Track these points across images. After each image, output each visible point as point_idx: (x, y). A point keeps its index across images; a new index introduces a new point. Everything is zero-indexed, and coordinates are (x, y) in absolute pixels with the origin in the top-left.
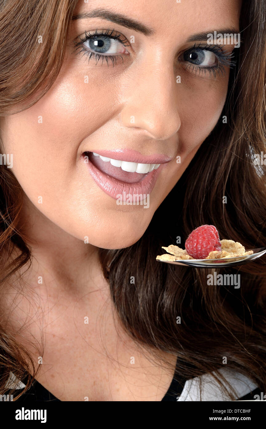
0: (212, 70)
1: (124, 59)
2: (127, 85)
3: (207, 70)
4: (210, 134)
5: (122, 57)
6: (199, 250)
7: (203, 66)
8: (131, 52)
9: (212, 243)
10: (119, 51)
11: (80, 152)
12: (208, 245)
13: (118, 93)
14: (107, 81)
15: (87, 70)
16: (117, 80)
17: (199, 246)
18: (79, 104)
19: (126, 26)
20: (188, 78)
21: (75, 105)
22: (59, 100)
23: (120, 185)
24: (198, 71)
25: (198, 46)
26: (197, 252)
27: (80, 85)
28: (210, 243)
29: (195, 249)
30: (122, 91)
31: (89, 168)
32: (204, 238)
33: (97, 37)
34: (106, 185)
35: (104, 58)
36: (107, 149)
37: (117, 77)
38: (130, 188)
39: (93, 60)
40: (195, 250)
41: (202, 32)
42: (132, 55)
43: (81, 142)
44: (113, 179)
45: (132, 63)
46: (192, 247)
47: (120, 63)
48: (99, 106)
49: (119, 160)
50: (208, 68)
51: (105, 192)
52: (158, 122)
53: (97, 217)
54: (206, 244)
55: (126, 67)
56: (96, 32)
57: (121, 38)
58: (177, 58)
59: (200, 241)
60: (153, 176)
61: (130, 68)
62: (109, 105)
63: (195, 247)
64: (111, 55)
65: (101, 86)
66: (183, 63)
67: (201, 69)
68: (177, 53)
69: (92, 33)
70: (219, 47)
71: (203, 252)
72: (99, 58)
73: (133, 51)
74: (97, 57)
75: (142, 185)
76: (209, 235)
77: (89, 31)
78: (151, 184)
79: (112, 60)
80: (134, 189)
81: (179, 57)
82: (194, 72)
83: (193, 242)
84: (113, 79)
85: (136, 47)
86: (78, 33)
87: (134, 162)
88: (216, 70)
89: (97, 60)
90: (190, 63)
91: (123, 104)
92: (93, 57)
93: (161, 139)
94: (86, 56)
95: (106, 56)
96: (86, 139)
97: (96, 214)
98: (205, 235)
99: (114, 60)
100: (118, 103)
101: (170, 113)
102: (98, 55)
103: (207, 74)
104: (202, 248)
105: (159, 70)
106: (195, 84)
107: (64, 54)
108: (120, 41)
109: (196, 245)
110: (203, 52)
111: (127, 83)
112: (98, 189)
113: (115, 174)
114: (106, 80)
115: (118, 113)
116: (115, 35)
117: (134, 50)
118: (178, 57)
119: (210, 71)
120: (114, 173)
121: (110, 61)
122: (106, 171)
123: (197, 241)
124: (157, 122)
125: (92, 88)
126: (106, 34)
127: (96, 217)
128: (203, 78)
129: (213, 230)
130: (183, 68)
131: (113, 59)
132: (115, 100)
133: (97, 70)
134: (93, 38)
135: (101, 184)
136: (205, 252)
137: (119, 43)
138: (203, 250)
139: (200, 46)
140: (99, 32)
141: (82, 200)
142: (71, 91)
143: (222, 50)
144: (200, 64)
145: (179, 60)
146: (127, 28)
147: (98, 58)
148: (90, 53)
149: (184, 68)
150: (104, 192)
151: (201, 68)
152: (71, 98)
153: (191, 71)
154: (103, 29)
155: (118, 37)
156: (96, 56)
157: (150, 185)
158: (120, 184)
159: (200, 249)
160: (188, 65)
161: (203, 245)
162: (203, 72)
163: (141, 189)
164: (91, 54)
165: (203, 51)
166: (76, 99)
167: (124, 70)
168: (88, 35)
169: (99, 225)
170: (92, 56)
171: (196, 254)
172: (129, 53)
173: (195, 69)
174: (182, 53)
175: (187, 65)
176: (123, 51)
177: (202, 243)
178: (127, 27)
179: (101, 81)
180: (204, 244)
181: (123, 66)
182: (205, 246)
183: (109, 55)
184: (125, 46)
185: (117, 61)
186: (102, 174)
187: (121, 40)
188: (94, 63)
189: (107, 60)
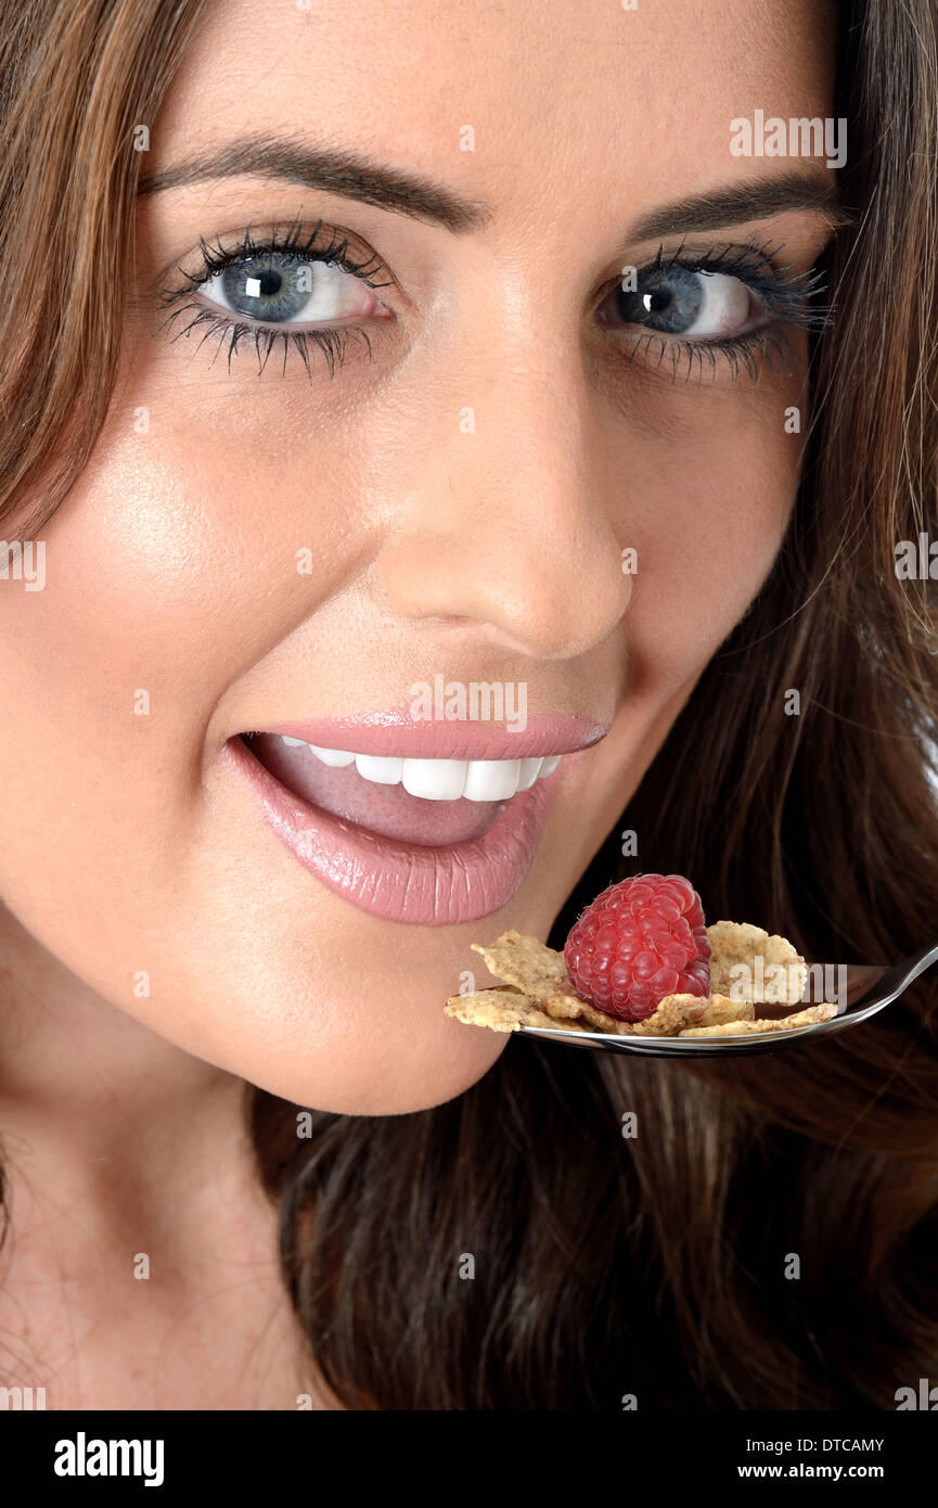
0: (738, 350)
1: (371, 340)
2: (394, 447)
3: (717, 352)
4: (747, 611)
5: (365, 335)
6: (619, 986)
7: (700, 335)
8: (398, 308)
9: (671, 962)
10: (350, 307)
11: (217, 735)
12: (658, 970)
13: (360, 483)
14: (310, 435)
15: (222, 401)
16: (349, 431)
17: (621, 973)
18: (202, 546)
19: (369, 198)
20: (647, 393)
21: (182, 552)
22: (115, 534)
23: (393, 857)
24: (684, 359)
25: (672, 256)
26: (611, 990)
27: (197, 465)
28: (666, 962)
29: (603, 980)
30: (373, 471)
31: (259, 796)
32: (642, 938)
33: (253, 258)
34: (337, 864)
35: (291, 341)
36: (333, 716)
37: (349, 419)
38: (439, 869)
39: (249, 354)
40: (605, 985)
41: (684, 195)
42: (405, 319)
43: (219, 697)
44: (362, 835)
45: (407, 351)
46: (589, 971)
47: (358, 358)
48: (284, 545)
49: (387, 755)
50: (724, 342)
51: (333, 891)
52: (537, 587)
53: (310, 994)
54: (650, 965)
55: (385, 372)
56: (247, 237)
57: (354, 256)
58: (590, 314)
59: (627, 950)
60: (529, 806)
61: (401, 372)
62: (327, 537)
63: (602, 972)
64: (320, 328)
65: (286, 459)
66: (616, 333)
67: (695, 351)
68: (589, 292)
69: (230, 244)
70: (762, 254)
71: (637, 997)
72: (271, 345)
73: (409, 303)
74: (261, 342)
75: (488, 853)
76: (664, 924)
77: (217, 236)
78: (524, 841)
79: (324, 348)
80: (455, 870)
81: (599, 308)
82: (667, 364)
83: (595, 950)
84: (335, 427)
85: (420, 285)
86: (173, 249)
87: (448, 758)
88: (753, 350)
89: (264, 354)
90: (645, 331)
91: (382, 525)
92: (244, 344)
93: (555, 656)
94: (214, 341)
95: (299, 336)
96: (242, 682)
97: (305, 984)
98: (647, 926)
99: (334, 348)
100: (362, 526)
101: (584, 546)
102: (266, 333)
103: (722, 368)
104: (630, 981)
105: (524, 370)
106: (679, 415)
107: (119, 340)
108: (352, 268)
109: (610, 964)
110: (695, 280)
111: (391, 439)
112: (306, 880)
113: (371, 812)
114: (304, 434)
115: (367, 565)
116: (328, 246)
117: (411, 297)
118: (595, 308)
119: (733, 356)
120: (369, 809)
121: (316, 354)
122: (335, 804)
123: (614, 948)
124: (533, 587)
125: (248, 474)
126: (291, 241)
127: (301, 997)
128: (708, 387)
129: (679, 905)
130: (620, 352)
131: (329, 343)
132: (349, 512)
133: (263, 398)
134: (236, 264)
135: (316, 860)
136: (641, 995)
137: (350, 279)
138: (636, 986)
139: (683, 256)
140: (257, 237)
141: (243, 928)
142: (164, 493)
143: (774, 266)
144: (686, 327)
145: (599, 321)
146: (373, 208)
147: (267, 346)
148: (232, 329)
149: (623, 351)
150: (329, 892)
151: (695, 346)
152: (163, 523)
153: (653, 362)
154: (275, 225)
155: (340, 249)
156: (257, 337)
157: (517, 847)
158: (396, 854)
159: (623, 981)
160: (639, 336)
161: (636, 968)
162: (706, 361)
163: (482, 870)
164: (236, 333)
165: (698, 274)
166: (184, 526)
167: (376, 383)
168: (213, 255)
169: (319, 1031)
170: (239, 341)
171: (606, 998)
172: (392, 311)
173: (668, 353)
174: (612, 289)
175: (636, 337)
176: (366, 305)
177: (632, 959)
178: (371, 203)
179: (285, 441)
180: (642, 964)
181: (373, 368)
182: (643, 973)
183: (311, 329)
184: (374, 286)
185: (347, 351)
186: (314, 817)
187: (355, 261)
188: (250, 368)
189: (302, 353)
